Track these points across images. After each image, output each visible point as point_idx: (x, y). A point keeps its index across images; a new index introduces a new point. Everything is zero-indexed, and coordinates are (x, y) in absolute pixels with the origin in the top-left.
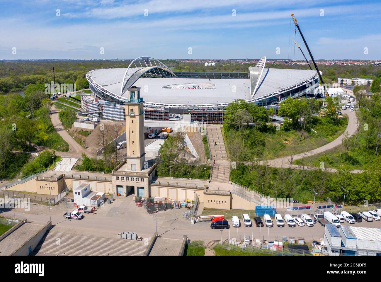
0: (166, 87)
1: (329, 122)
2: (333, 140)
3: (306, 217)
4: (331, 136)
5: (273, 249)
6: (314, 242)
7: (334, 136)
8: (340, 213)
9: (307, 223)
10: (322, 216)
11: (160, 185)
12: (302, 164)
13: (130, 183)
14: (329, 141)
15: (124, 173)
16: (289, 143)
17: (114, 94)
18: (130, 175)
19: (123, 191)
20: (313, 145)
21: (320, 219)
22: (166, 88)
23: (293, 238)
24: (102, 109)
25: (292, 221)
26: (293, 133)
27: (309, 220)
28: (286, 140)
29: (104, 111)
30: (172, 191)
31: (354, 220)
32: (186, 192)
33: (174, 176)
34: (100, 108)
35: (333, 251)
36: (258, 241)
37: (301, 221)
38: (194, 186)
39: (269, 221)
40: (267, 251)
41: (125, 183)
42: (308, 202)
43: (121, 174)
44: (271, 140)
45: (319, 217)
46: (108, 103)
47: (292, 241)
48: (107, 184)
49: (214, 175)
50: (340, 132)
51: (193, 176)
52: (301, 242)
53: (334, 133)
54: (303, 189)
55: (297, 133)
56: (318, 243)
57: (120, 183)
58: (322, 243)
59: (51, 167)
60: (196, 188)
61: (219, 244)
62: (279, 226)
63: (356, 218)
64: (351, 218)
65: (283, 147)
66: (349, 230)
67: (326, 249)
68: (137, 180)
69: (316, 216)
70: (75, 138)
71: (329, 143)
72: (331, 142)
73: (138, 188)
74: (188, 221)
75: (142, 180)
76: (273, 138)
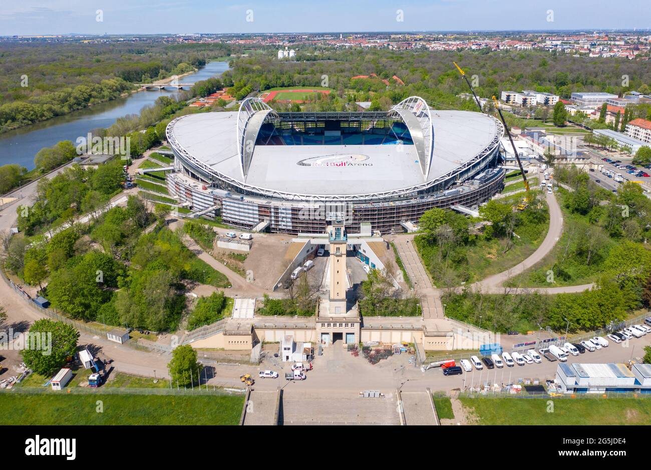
0: (301, 163)
1: (531, 222)
2: (538, 246)
3: (534, 353)
4: (536, 240)
5: (513, 392)
6: (547, 381)
7: (539, 240)
8: (563, 345)
9: (535, 359)
10: (548, 351)
11: (372, 329)
12: (515, 286)
13: (338, 330)
14: (534, 248)
15: (331, 319)
16: (493, 257)
17: (233, 179)
18: (338, 321)
19: (328, 339)
20: (519, 256)
21: (547, 354)
22: (303, 164)
23: (529, 379)
24: (222, 205)
25: (521, 360)
26: (495, 243)
27: (537, 357)
28: (489, 253)
29: (224, 206)
30: (386, 334)
31: (578, 352)
32: (402, 335)
33: (381, 315)
34: (218, 202)
35: (568, 389)
36: (496, 385)
37: (529, 358)
38: (409, 327)
39: (499, 362)
40: (508, 395)
41: (332, 330)
42: (529, 332)
43: (327, 321)
44: (473, 255)
45: (546, 351)
46: (229, 194)
47: (528, 383)
48: (309, 332)
49: (425, 309)
50: (544, 232)
51: (402, 313)
52: (536, 383)
53: (539, 236)
54: (521, 318)
55: (499, 242)
56: (552, 382)
57: (325, 330)
58: (555, 381)
59: (226, 314)
60: (413, 329)
61: (461, 393)
62: (509, 366)
63: (580, 350)
64: (575, 350)
65: (488, 263)
66: (581, 368)
67: (560, 387)
68: (346, 325)
69: (542, 351)
70: (228, 265)
71: (535, 251)
72: (537, 249)
73: (347, 334)
74: (416, 369)
75: (352, 325)
76: (475, 253)
